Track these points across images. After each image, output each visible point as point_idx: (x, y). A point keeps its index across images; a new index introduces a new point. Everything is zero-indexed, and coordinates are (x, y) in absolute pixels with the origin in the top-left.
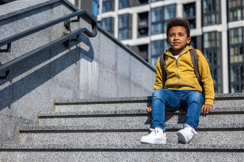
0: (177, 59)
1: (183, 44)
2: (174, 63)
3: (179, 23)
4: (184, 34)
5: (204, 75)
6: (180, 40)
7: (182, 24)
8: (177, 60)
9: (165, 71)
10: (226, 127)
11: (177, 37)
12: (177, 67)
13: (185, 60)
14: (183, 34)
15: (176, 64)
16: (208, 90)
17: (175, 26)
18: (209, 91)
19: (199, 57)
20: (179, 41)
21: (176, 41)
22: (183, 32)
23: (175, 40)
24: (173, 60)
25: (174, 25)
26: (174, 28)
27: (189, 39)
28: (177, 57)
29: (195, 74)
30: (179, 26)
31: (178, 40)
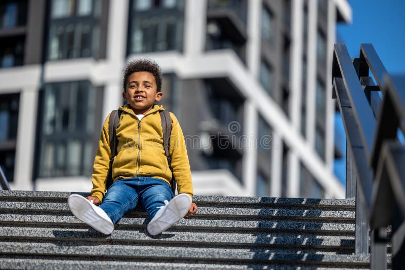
0: (140, 119)
1: (150, 100)
2: (135, 125)
3: (145, 66)
4: (152, 84)
5: (177, 154)
6: (145, 92)
7: (149, 68)
8: (140, 122)
9: (117, 137)
10: (214, 226)
11: (141, 88)
12: (139, 132)
13: (152, 124)
14: (150, 83)
15: (139, 128)
16: (184, 180)
17: (138, 71)
18: (186, 181)
19: (172, 122)
20: (144, 94)
21: (139, 94)
22: (150, 80)
23: (137, 92)
24: (134, 120)
25: (137, 69)
26: (136, 74)
27: (159, 94)
28: (140, 117)
29: (164, 149)
30: (144, 72)
31: (142, 92)
